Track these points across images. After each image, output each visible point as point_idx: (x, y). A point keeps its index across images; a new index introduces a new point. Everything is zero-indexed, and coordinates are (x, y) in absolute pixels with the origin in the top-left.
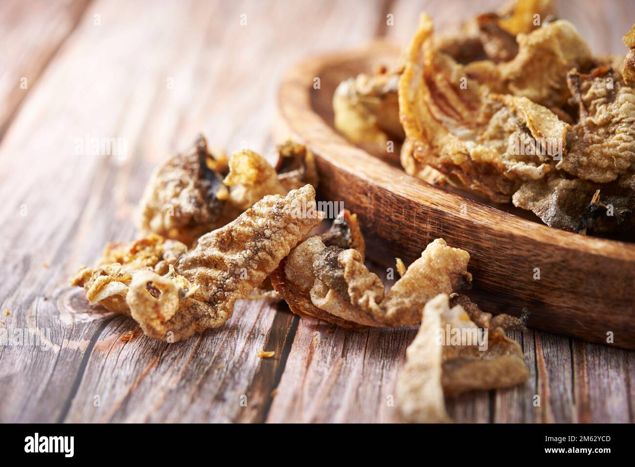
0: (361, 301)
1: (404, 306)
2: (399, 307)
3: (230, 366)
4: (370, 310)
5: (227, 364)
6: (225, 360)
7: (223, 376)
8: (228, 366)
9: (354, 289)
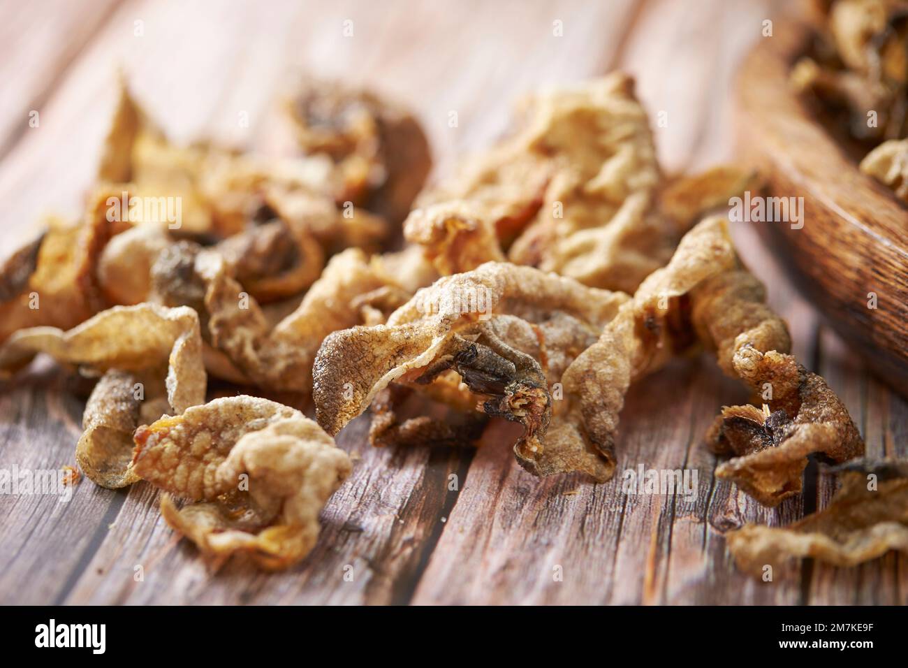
0: (231, 344)
1: (297, 359)
2: (290, 361)
3: (374, 477)
4: (246, 360)
5: (369, 473)
6: (366, 466)
7: (361, 491)
8: (370, 476)
9: (221, 324)
